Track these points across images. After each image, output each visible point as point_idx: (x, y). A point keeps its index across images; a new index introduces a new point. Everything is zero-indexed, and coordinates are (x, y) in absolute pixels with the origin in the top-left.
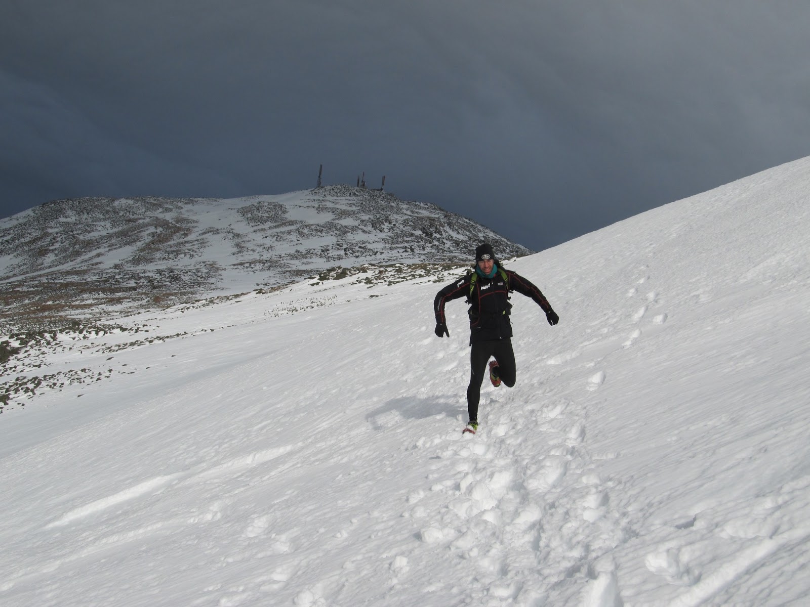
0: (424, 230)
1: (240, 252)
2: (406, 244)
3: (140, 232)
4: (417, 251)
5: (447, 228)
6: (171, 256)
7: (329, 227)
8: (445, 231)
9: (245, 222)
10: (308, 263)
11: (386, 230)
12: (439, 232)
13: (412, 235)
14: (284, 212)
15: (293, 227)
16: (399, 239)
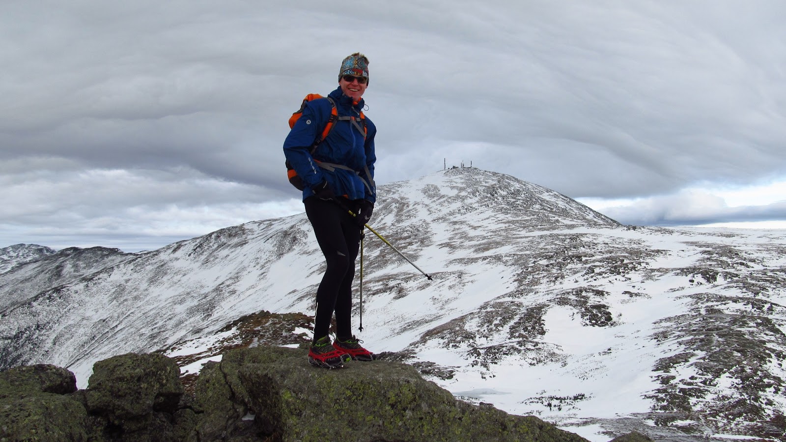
0: (491, 194)
1: (430, 214)
2: (486, 203)
3: (391, 206)
4: (490, 206)
5: (499, 190)
6: (408, 218)
7: (457, 197)
8: (499, 192)
9: (426, 198)
10: (455, 217)
11: (478, 196)
12: (496, 193)
13: (487, 197)
14: (439, 191)
15: (445, 199)
16: (483, 200)
